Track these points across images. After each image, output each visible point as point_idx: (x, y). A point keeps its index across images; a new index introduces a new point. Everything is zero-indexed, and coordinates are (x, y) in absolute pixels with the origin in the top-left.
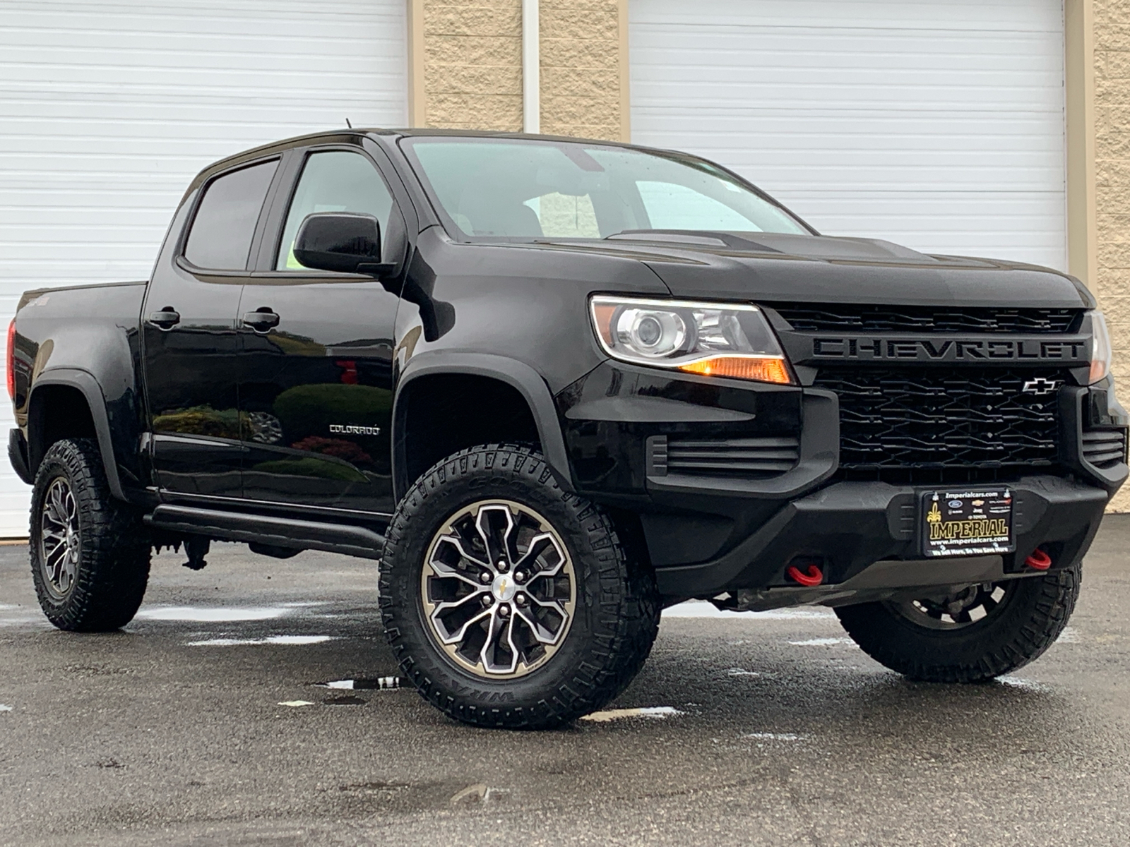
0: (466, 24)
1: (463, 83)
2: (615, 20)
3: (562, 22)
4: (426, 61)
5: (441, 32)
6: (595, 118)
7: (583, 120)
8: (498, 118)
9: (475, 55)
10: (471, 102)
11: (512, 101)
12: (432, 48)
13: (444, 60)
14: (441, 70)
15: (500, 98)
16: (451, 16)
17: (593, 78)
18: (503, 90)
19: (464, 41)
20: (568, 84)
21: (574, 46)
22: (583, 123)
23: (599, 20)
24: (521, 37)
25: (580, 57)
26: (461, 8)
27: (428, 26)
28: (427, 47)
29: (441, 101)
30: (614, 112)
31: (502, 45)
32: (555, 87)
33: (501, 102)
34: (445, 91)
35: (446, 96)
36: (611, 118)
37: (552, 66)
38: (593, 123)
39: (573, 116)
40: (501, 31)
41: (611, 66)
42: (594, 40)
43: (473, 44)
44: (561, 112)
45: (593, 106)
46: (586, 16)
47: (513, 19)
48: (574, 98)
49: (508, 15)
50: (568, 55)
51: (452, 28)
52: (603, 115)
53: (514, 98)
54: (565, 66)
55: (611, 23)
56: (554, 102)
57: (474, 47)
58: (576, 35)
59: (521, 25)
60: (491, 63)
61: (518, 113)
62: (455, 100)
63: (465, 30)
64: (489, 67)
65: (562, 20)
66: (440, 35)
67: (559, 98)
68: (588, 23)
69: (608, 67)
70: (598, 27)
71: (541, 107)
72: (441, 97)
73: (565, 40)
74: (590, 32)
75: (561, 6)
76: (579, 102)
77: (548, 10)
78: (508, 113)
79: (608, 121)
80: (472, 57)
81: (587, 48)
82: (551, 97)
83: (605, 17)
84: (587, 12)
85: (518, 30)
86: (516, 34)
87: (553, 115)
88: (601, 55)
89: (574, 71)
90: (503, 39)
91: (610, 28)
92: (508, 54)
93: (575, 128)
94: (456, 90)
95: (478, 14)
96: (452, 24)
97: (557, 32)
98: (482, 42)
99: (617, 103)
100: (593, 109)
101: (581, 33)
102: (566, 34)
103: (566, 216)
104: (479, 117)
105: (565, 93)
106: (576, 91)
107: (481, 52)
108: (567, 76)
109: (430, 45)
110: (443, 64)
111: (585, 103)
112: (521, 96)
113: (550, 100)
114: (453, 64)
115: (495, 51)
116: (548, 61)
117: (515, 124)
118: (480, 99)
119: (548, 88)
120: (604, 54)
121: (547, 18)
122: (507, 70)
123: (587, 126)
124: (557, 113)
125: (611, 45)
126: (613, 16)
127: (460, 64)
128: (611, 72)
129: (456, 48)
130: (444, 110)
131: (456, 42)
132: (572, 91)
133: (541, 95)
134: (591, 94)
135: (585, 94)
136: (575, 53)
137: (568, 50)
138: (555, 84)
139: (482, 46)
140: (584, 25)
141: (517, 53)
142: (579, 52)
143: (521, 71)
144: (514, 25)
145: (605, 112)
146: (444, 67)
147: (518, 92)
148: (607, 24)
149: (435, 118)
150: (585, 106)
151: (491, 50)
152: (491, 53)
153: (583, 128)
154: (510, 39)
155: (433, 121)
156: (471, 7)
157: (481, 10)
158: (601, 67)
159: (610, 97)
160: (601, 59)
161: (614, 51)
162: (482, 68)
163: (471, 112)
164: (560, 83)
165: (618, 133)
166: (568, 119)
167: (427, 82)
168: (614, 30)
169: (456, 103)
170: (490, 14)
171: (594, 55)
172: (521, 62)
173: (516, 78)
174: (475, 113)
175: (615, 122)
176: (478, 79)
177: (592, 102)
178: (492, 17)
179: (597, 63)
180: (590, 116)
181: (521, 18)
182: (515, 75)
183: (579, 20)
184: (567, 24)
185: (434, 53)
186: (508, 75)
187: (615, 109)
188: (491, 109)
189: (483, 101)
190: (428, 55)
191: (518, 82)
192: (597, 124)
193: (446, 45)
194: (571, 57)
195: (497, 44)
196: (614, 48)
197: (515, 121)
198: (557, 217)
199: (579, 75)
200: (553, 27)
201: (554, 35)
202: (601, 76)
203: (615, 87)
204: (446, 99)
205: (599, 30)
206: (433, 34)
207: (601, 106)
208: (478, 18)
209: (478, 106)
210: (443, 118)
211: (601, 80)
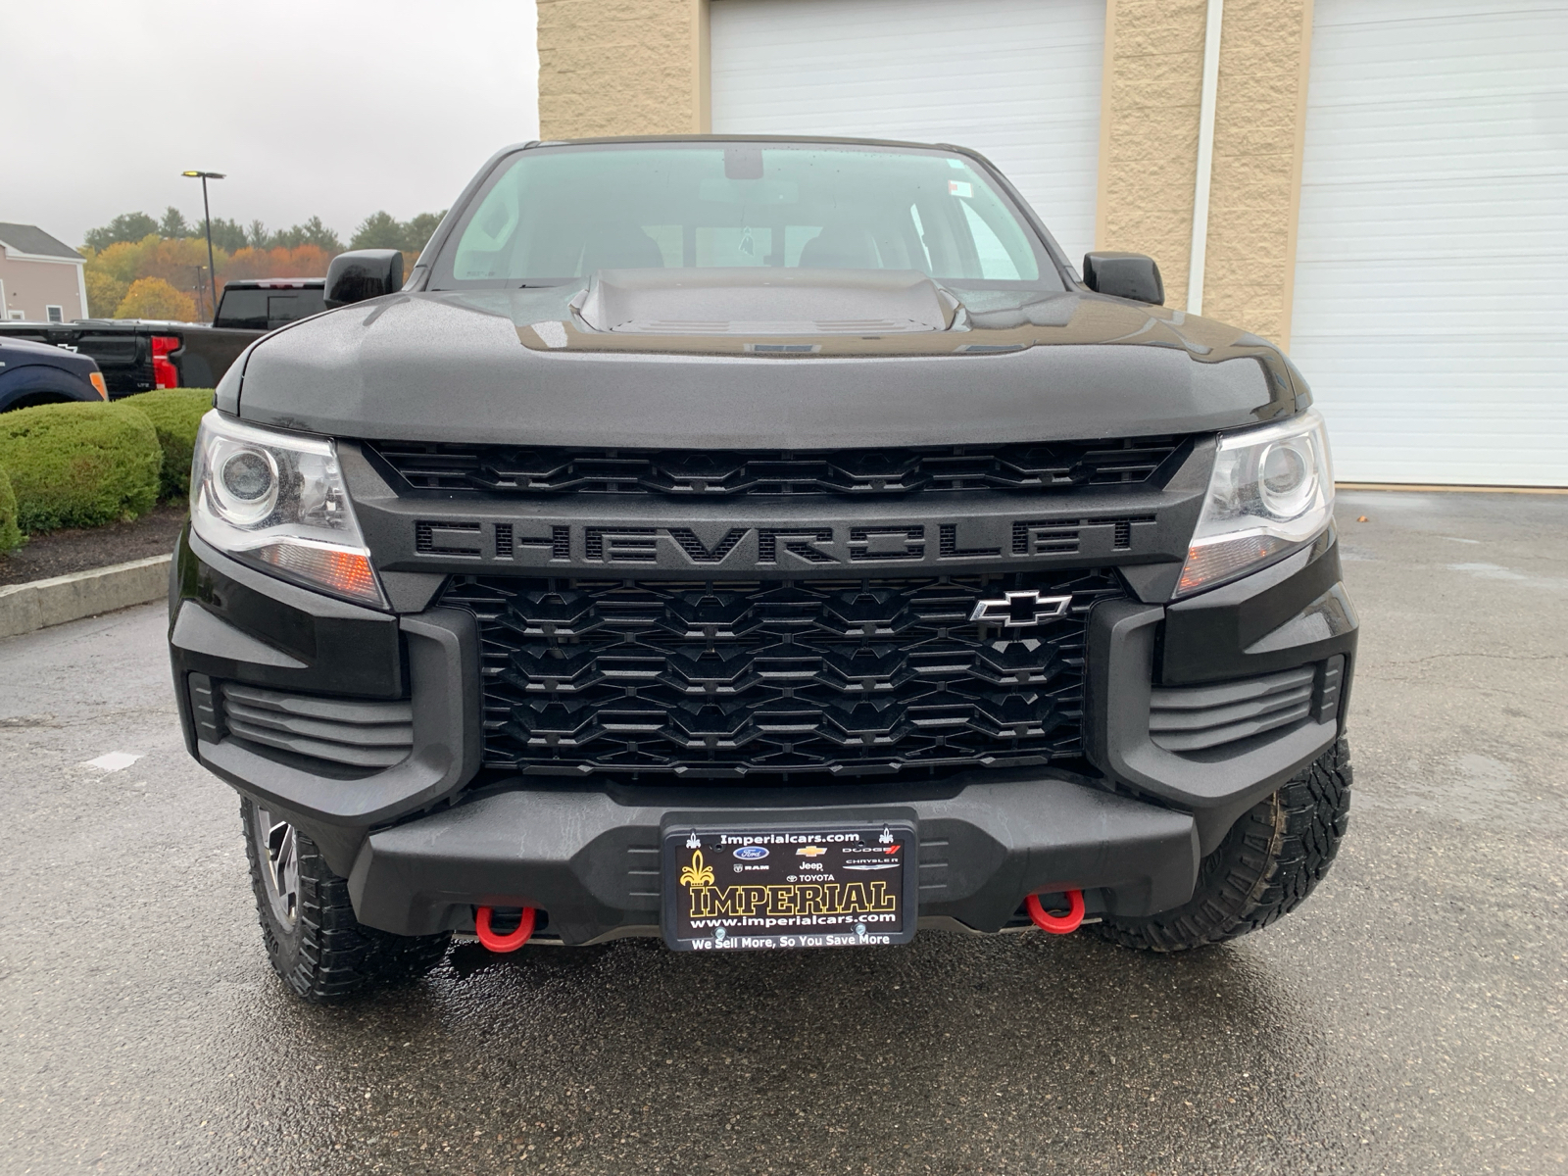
0: (1153, 45)
1: (1146, 98)
2: (1299, 25)
3: (1245, 33)
4: (1114, 82)
5: (1129, 54)
6: (1271, 121)
7: (1258, 123)
8: (1177, 128)
9: (1159, 72)
10: (1153, 116)
11: (1190, 111)
12: (1121, 69)
13: (1130, 79)
14: (1127, 89)
15: (1180, 109)
16: (1139, 39)
17: (1272, 83)
18: (1183, 102)
19: (1151, 60)
20: (1246, 91)
21: (1255, 54)
22: (1258, 126)
23: (1283, 27)
24: (1203, 51)
25: (1260, 65)
26: (1149, 30)
27: (1117, 50)
28: (1116, 69)
29: (1126, 117)
30: (1291, 114)
31: (1185, 60)
32: (1233, 95)
33: (1181, 113)
34: (1129, 108)
35: (1130, 111)
36: (1287, 119)
37: (1232, 75)
38: (1267, 126)
39: (1249, 121)
40: (1186, 48)
41: (1291, 70)
42: (1276, 47)
43: (1160, 61)
44: (1237, 118)
45: (1269, 109)
46: (1270, 24)
47: (1197, 35)
48: (1252, 104)
49: (1193, 31)
50: (1248, 63)
51: (1140, 49)
52: (1279, 117)
53: (1193, 109)
54: (1245, 74)
55: (1294, 28)
56: (1231, 109)
57: (1159, 65)
58: (1257, 43)
59: (1204, 40)
60: (1173, 78)
61: (1195, 122)
62: (1138, 115)
63: (1151, 49)
64: (1171, 82)
65: (1246, 30)
66: (1128, 57)
67: (1236, 105)
68: (1271, 31)
69: (1288, 71)
70: (1281, 34)
71: (1217, 114)
72: (1126, 113)
73: (1248, 49)
74: (1273, 39)
75: (1246, 18)
76: (1257, 106)
77: (1232, 23)
78: (1187, 123)
79: (1283, 122)
80: (1156, 74)
81: (1268, 55)
82: (1228, 104)
83: (1289, 23)
84: (1270, 20)
85: (1202, 45)
86: (1199, 48)
87: (1229, 121)
88: (1281, 61)
89: (1253, 78)
90: (1186, 55)
91: (1293, 34)
92: (1190, 68)
93: (1249, 132)
94: (1140, 106)
95: (1165, 34)
96: (1139, 45)
97: (1239, 43)
98: (1166, 59)
99: (1294, 105)
100: (1269, 113)
101: (1264, 42)
102: (1248, 44)
103: (1235, 212)
104: (1159, 128)
105: (1242, 100)
106: (1254, 97)
107: (1165, 68)
108: (1246, 83)
109: (1119, 67)
110: (1129, 83)
111: (1261, 108)
112: (1199, 106)
113: (1227, 107)
114: (1138, 83)
115: (1178, 66)
116: (1228, 71)
117: (1192, 133)
118: (1161, 112)
119: (1226, 97)
120: (1285, 59)
121: (1230, 30)
122: (1188, 83)
123: (1262, 128)
124: (1233, 119)
125: (1293, 49)
126: (1297, 22)
127: (1144, 82)
128: (1291, 76)
129: (1142, 68)
130: (1127, 124)
131: (1142, 62)
132: (1249, 97)
133: (1217, 103)
134: (1269, 98)
135: (1262, 99)
136: (1256, 61)
137: (1249, 59)
138: (1233, 92)
139: (1166, 63)
140: (1268, 33)
141: (1199, 67)
142: (1260, 60)
143: (1201, 83)
144: (1198, 40)
145: (1281, 115)
146: (1129, 86)
147: (1197, 102)
148: (1290, 30)
149: (1119, 132)
150: (1261, 111)
151: (1175, 66)
152: (1175, 69)
153: (1257, 131)
154: (1193, 54)
155: (1118, 135)
156: (1159, 28)
157: (1169, 30)
158: (1280, 71)
159: (1288, 100)
160: (1281, 64)
161: (1295, 55)
162: (1164, 83)
163: (1152, 124)
164: (1239, 91)
165: (1293, 134)
166: (1243, 123)
167: (1114, 101)
168: (1297, 35)
169: (1138, 117)
170: (1176, 32)
171: (1274, 61)
172: (1202, 75)
173: (1196, 90)
174: (1155, 125)
175: (1289, 123)
176: (1159, 94)
177: (1268, 106)
178: (1177, 35)
179: (1276, 68)
180: (1265, 119)
181: (1204, 34)
182: (1195, 87)
183: (1263, 29)
184: (1250, 34)
185: (1121, 74)
186: (1189, 88)
187: (1291, 111)
188: (1171, 120)
189: (1164, 113)
190: (1116, 76)
191: (1198, 94)
192: (1271, 126)
193: (1133, 66)
194: (1251, 65)
195: (1181, 59)
196: (1295, 52)
197: (1192, 129)
198: (1226, 214)
199: (1257, 81)
200: (1236, 38)
201: (1236, 46)
202: (1279, 80)
203: (1293, 89)
204: (1130, 114)
205: (1281, 36)
206: (1122, 57)
207: (1277, 109)
208: (1164, 37)
209: (1159, 119)
210: (1126, 132)
211: (1279, 84)
